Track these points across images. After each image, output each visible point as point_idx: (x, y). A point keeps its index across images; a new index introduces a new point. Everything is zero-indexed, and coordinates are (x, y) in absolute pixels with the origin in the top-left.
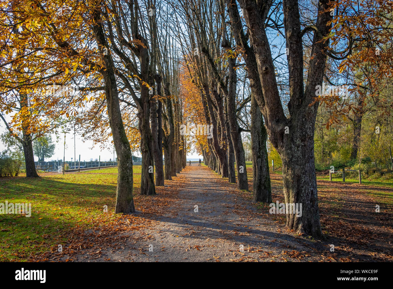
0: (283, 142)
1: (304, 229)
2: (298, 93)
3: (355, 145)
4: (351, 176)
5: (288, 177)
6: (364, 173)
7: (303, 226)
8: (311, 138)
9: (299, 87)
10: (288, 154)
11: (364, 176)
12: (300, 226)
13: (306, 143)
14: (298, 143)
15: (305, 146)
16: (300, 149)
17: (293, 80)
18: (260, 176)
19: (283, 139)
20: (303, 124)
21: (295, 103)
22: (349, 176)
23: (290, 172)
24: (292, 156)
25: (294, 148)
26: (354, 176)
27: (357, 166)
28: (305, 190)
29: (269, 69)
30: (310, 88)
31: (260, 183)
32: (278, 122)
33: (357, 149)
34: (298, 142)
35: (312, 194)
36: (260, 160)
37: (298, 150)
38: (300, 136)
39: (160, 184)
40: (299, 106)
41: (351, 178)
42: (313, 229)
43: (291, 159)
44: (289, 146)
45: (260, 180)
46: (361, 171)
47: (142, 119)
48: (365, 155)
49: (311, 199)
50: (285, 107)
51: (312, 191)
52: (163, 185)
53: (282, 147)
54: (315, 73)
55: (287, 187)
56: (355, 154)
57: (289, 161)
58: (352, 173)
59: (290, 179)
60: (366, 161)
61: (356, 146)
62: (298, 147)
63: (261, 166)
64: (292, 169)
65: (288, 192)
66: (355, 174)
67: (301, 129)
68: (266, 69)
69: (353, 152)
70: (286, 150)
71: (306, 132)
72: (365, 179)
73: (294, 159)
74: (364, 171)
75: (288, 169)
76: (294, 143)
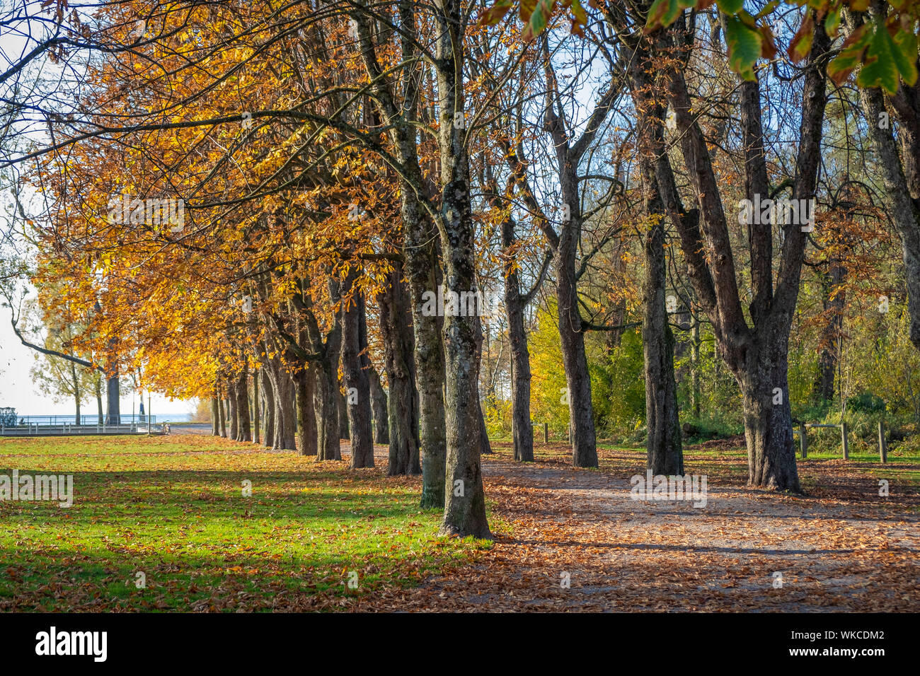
0: (745, 363)
1: (777, 482)
2: (765, 292)
3: (825, 354)
4: (821, 444)
5: (753, 412)
6: (855, 437)
7: (775, 479)
8: (784, 357)
9: (766, 284)
10: (753, 380)
11: (855, 445)
12: (771, 480)
13: (778, 364)
14: (766, 364)
15: (776, 368)
16: (769, 372)
17: (758, 273)
18: (664, 424)
19: (745, 357)
20: (774, 338)
21: (761, 307)
22: (815, 445)
23: (756, 405)
24: (759, 381)
25: (762, 371)
26: (830, 445)
27: (836, 418)
28: (777, 429)
29: (728, 258)
30: (783, 287)
31: (664, 438)
32: (737, 333)
33: (832, 368)
34: (767, 362)
35: (787, 434)
36: (662, 393)
37: (767, 374)
38: (770, 353)
39: (366, 463)
40: (767, 312)
41: (821, 451)
42: (789, 482)
43: (758, 387)
44: (755, 368)
45: (664, 432)
46: (848, 428)
47: (390, 306)
48: (858, 387)
49: (786, 441)
50: (745, 310)
51: (786, 431)
52: (372, 464)
53: (744, 369)
54: (790, 267)
55: (752, 427)
56: (828, 382)
57: (755, 390)
58: (824, 437)
59: (756, 416)
60: (861, 404)
61: (829, 357)
62: (767, 370)
63: (664, 406)
64: (759, 401)
65: (753, 435)
66: (831, 440)
67: (771, 345)
68: (724, 258)
69: (820, 379)
70: (751, 374)
71: (778, 349)
72: (857, 451)
73: (761, 387)
74: (855, 431)
75: (753, 401)
76: (762, 364)
